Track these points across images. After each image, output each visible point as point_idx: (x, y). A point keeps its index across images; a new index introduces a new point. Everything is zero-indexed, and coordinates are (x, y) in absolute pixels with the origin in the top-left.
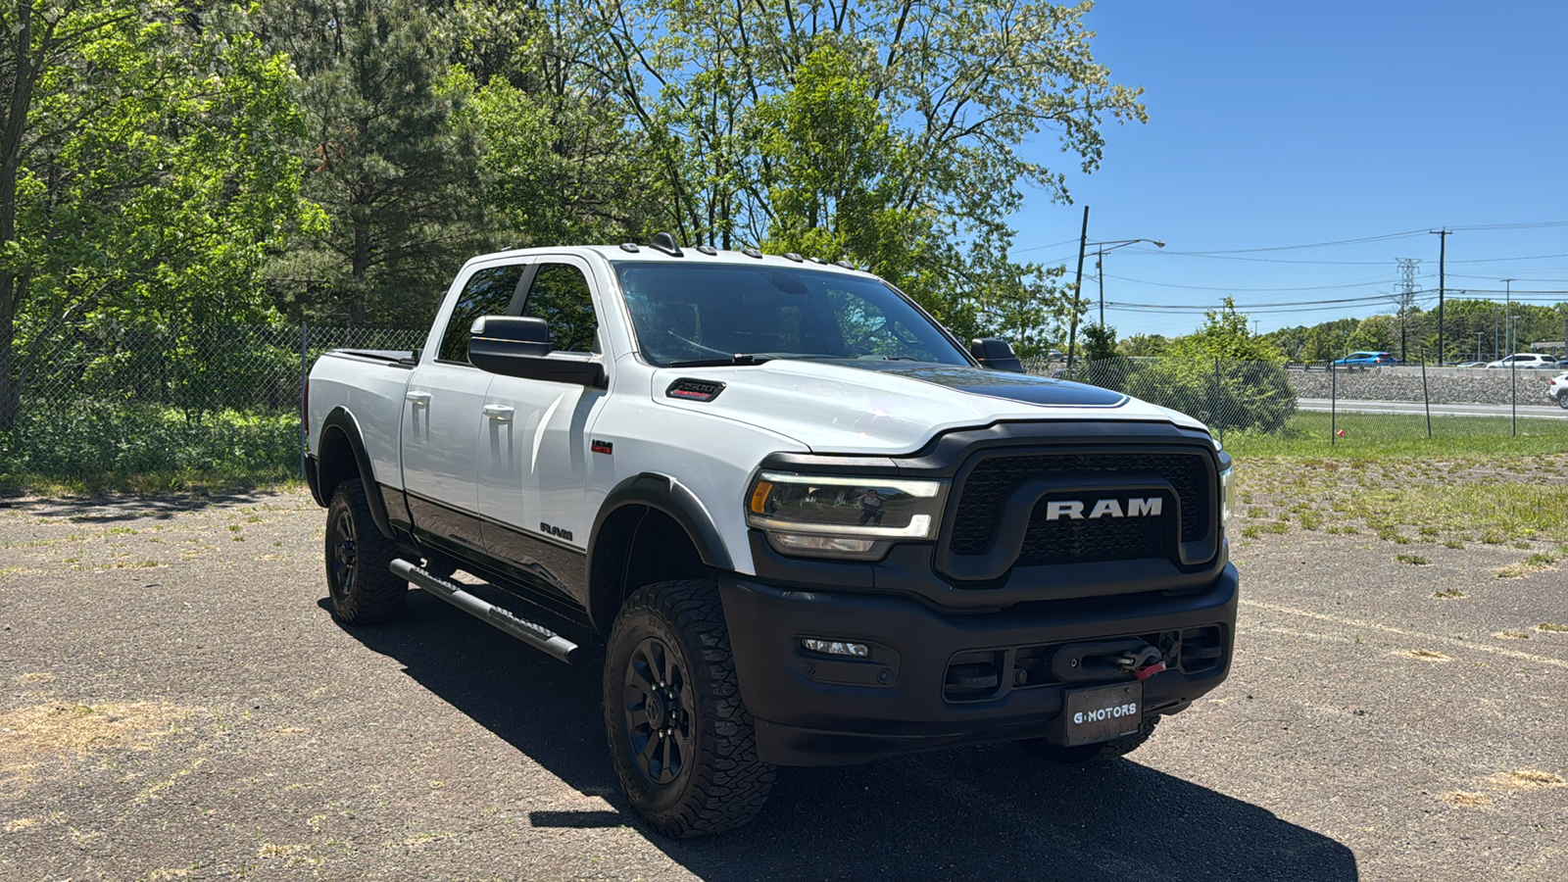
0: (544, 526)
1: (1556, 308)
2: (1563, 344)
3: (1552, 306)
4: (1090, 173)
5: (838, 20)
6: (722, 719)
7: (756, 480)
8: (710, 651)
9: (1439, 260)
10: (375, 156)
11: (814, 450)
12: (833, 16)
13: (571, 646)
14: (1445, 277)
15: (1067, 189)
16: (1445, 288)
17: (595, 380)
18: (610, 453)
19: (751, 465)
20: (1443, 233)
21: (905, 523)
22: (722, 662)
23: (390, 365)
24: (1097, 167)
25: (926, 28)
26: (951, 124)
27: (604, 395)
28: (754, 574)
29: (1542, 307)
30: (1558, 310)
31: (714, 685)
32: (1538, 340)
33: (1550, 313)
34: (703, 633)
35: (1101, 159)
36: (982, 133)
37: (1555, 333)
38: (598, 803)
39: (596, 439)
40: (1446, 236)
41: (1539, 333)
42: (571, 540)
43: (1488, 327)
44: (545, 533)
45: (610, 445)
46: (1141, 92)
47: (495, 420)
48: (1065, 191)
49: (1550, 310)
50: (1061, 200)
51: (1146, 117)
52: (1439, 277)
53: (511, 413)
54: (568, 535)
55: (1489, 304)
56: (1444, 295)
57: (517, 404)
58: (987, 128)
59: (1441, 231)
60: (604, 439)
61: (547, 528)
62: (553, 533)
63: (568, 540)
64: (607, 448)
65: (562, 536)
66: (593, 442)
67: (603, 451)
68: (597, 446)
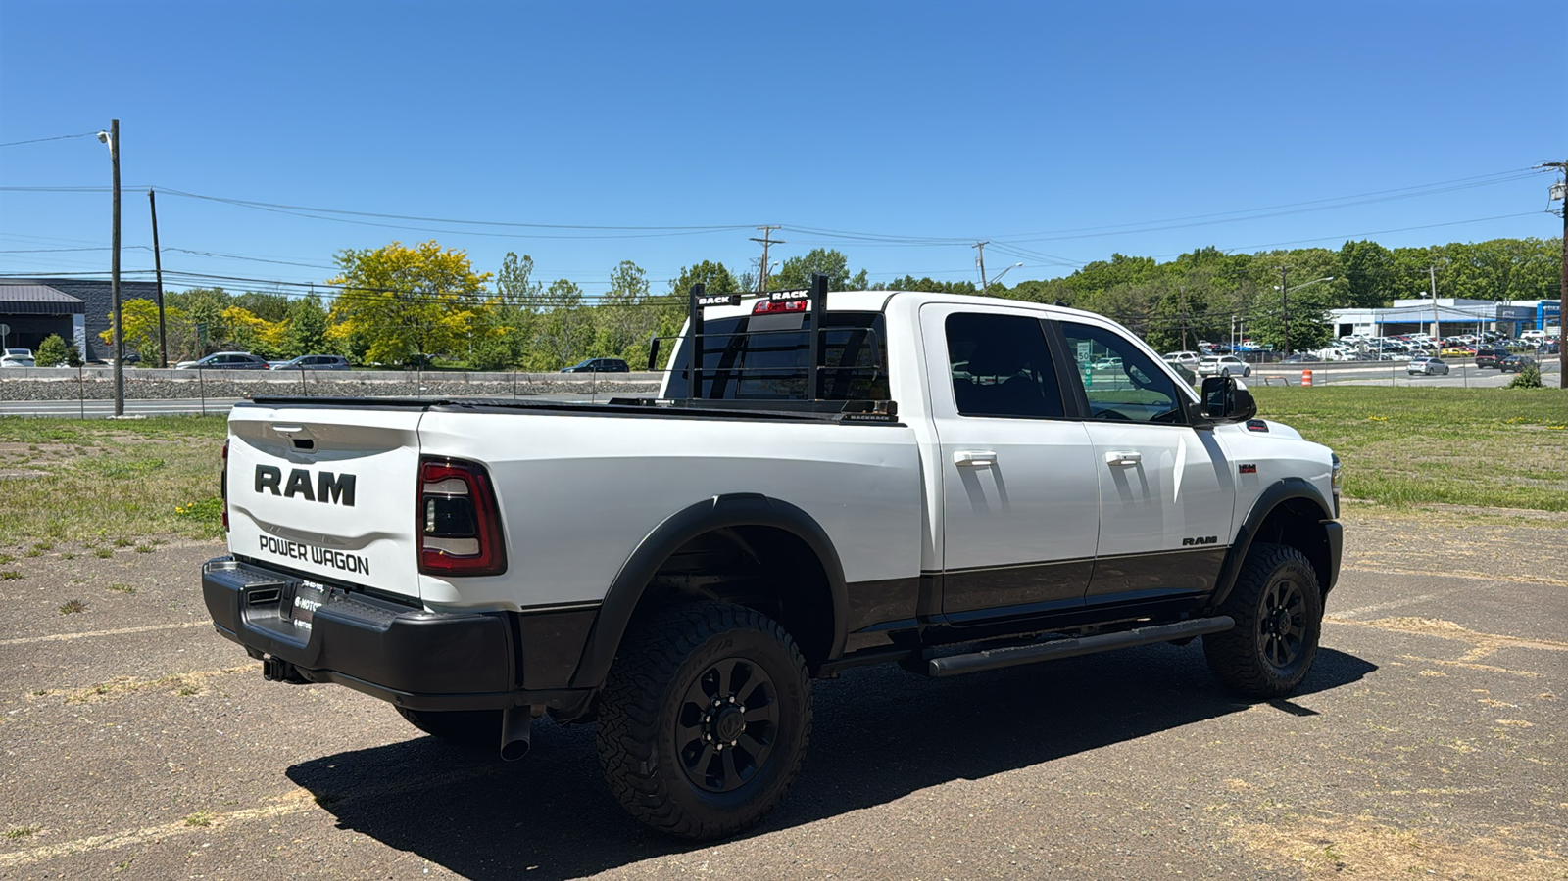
0: (1185, 542)
18: (1256, 472)
39: (1241, 464)
42: (1216, 542)
44: (1188, 546)
45: (1254, 466)
47: (1116, 466)
53: (1139, 457)
54: (1214, 540)
60: (1248, 464)
61: (1190, 541)
62: (1196, 543)
63: (1212, 544)
64: (1253, 469)
65: (1206, 543)
66: (1239, 466)
67: (1250, 472)
68: (1243, 469)
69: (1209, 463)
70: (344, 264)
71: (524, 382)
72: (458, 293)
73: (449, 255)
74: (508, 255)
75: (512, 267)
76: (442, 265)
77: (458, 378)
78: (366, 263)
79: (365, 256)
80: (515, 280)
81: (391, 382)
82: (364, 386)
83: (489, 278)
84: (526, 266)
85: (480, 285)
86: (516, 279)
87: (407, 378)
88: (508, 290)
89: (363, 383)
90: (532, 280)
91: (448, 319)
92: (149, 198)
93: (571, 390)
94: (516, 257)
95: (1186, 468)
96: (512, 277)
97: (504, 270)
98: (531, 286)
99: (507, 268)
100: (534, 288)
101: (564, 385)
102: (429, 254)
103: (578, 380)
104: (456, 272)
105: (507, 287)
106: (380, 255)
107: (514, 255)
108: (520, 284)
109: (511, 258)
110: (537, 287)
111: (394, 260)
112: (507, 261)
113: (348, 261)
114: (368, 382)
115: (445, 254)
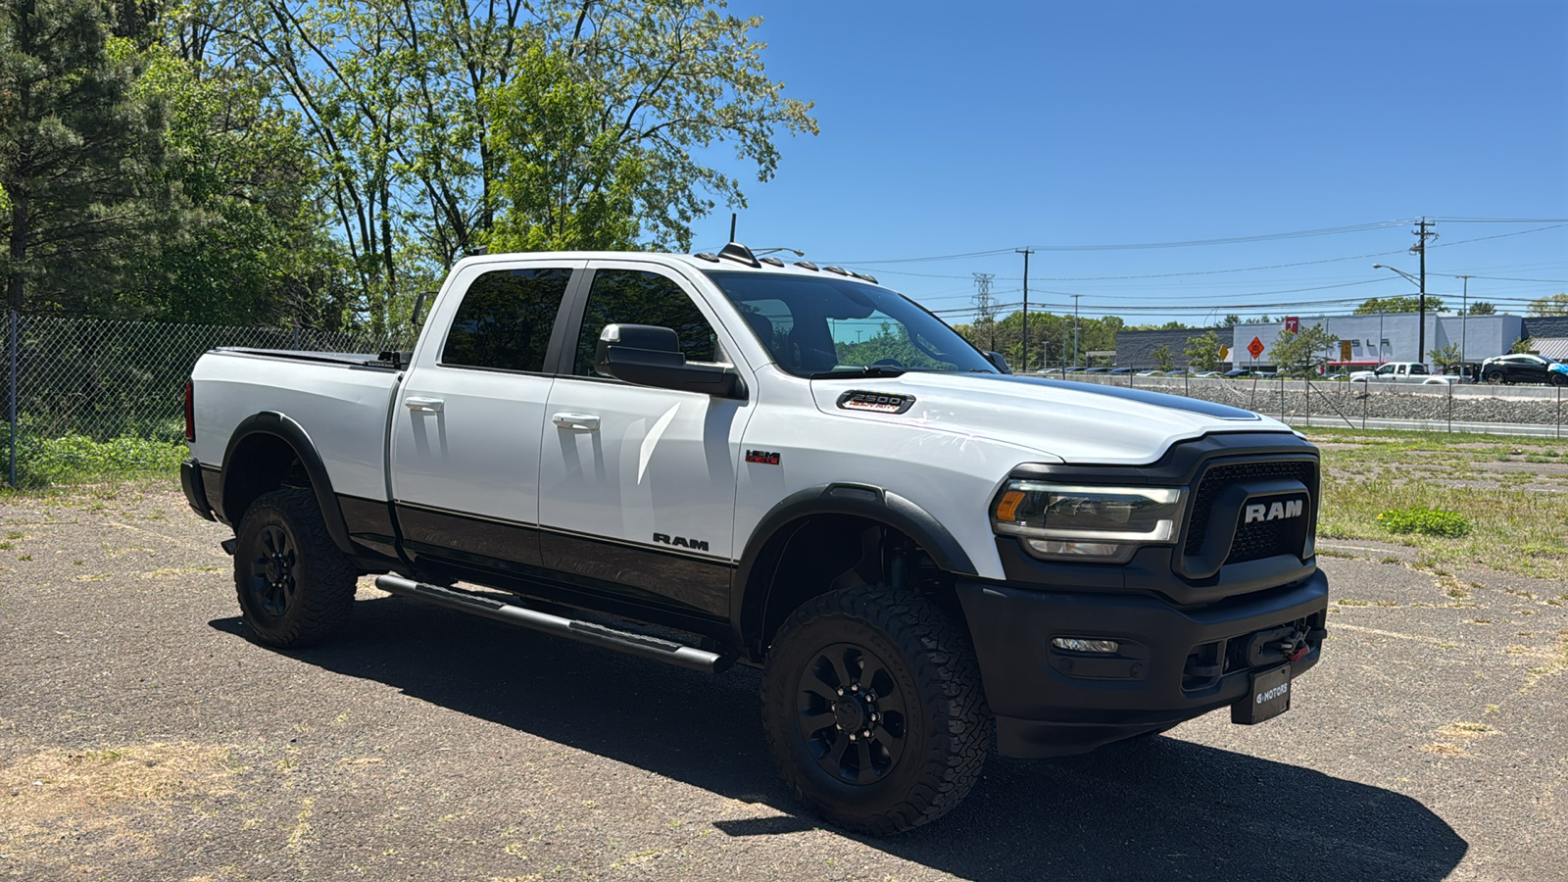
0: (657, 537)
1: (1103, 320)
2: (1114, 353)
3: (1100, 319)
4: (766, 181)
5: (513, 11)
6: (953, 718)
7: (1004, 488)
8: (934, 654)
9: (1023, 277)
10: (54, 119)
11: (1067, 461)
12: (507, 8)
13: (713, 657)
14: (1028, 292)
15: (742, 193)
16: (1028, 301)
17: (729, 390)
18: (778, 463)
19: (998, 476)
20: (1027, 252)
21: (1151, 528)
22: (946, 663)
23: (351, 368)
24: (773, 176)
25: (598, 27)
26: (627, 126)
27: (746, 405)
28: (1004, 578)
29: (1093, 320)
30: (1105, 323)
31: (945, 686)
32: (1090, 350)
33: (1099, 325)
34: (924, 636)
35: (776, 168)
36: (656, 136)
37: (1103, 343)
38: (760, 810)
39: (754, 451)
40: (1030, 254)
41: (1091, 342)
42: (707, 550)
43: (1050, 337)
44: (661, 543)
45: (776, 456)
46: (812, 106)
48: (739, 195)
49: (1098, 322)
50: (737, 204)
51: (818, 132)
52: (1023, 292)
53: (597, 422)
54: (705, 545)
56: (1027, 308)
57: (603, 413)
58: (664, 132)
59: (1025, 250)
60: (765, 450)
61: (666, 539)
62: (675, 543)
63: (701, 551)
64: (772, 458)
65: (691, 547)
66: (748, 452)
67: (765, 462)
68: (754, 457)
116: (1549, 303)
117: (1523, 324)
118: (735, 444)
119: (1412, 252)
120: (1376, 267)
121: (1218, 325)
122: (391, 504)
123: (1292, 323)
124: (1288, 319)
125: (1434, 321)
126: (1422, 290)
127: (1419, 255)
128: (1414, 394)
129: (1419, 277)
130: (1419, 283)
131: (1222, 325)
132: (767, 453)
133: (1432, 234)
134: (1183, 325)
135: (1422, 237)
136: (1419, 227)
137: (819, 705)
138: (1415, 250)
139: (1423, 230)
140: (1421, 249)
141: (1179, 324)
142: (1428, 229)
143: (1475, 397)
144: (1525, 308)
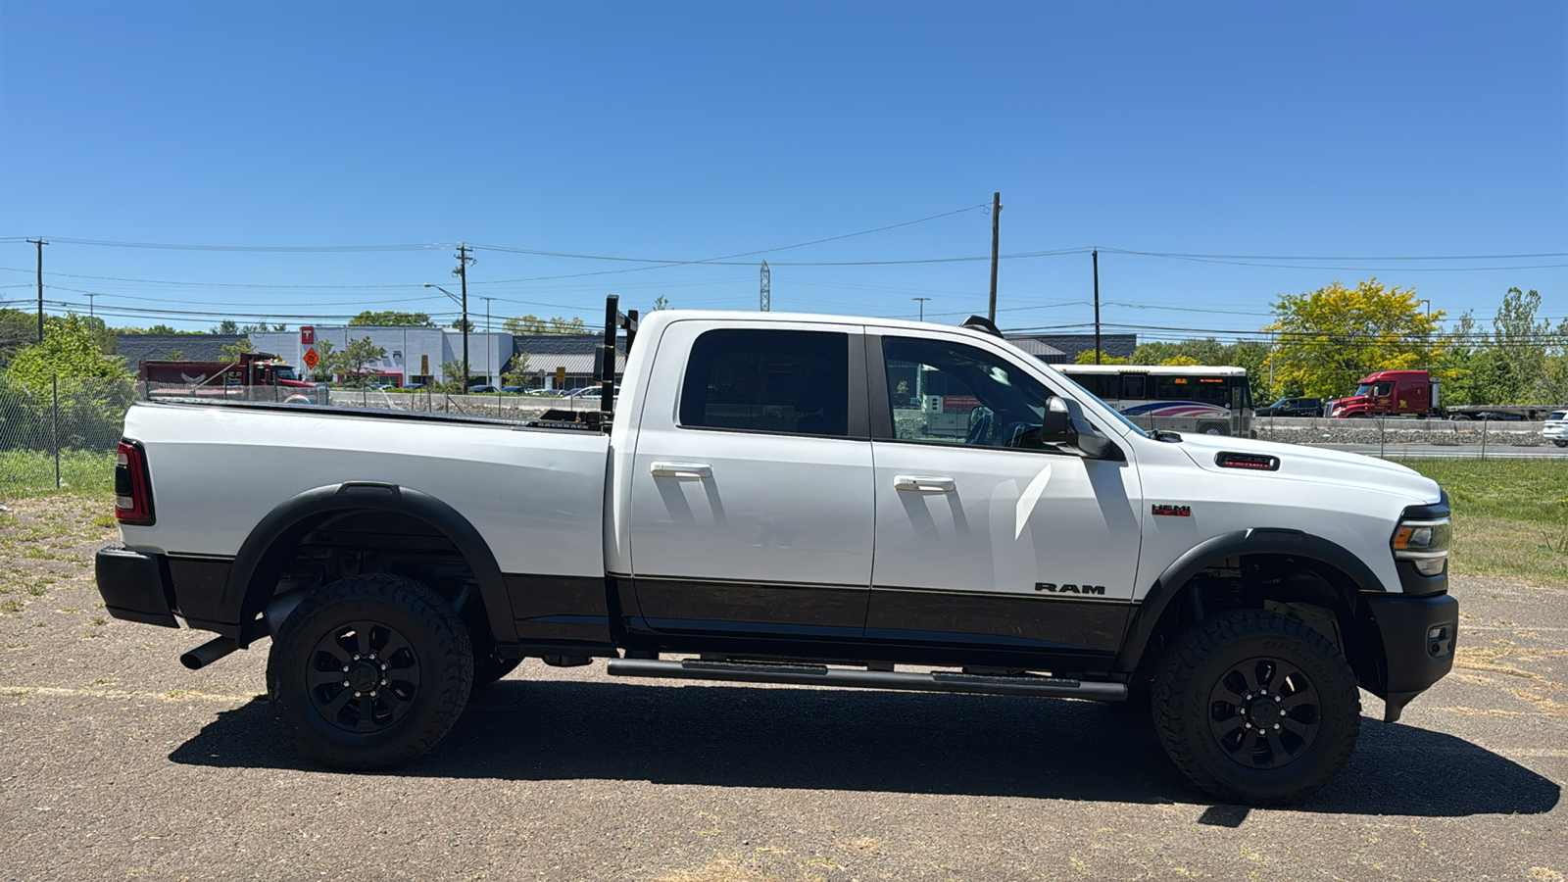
0: (1039, 586)
7: (1400, 526)
9: (37, 270)
14: (44, 288)
16: (44, 298)
17: (1105, 453)
18: (1189, 515)
19: (1388, 516)
20: (40, 243)
27: (1127, 465)
28: (1402, 591)
39: (1157, 504)
40: (43, 246)
42: (1103, 593)
44: (1045, 592)
45: (1186, 509)
47: (910, 490)
52: (37, 288)
53: (953, 484)
54: (1101, 590)
55: (19, 314)
56: (43, 307)
57: (957, 475)
60: (1173, 505)
62: (1063, 590)
63: (1096, 595)
64: (1184, 511)
65: (1083, 592)
66: (1154, 506)
67: (1176, 514)
68: (1161, 510)
69: (1093, 499)
70: (1281, 311)
71: (1449, 431)
72: (1405, 335)
73: (1394, 294)
74: (1510, 291)
75: (1514, 304)
76: (1385, 306)
77: (1370, 426)
78: (1301, 307)
79: (1301, 301)
80: (1516, 318)
81: (1295, 428)
82: (1263, 432)
83: (1440, 317)
84: (1531, 302)
85: (1434, 325)
86: (1518, 318)
87: (1312, 425)
88: (1508, 330)
89: (1263, 429)
90: (1538, 319)
91: (1386, 362)
92: (1092, 257)
93: (1504, 441)
94: (1520, 293)
95: (1041, 502)
96: (1513, 315)
97: (1503, 307)
98: (1536, 325)
99: (1508, 305)
100: (1540, 326)
101: (1498, 435)
102: (1370, 294)
103: (1518, 430)
104: (1401, 313)
105: (1506, 326)
106: (1317, 299)
107: (1516, 290)
108: (1522, 322)
109: (1513, 294)
110: (1543, 326)
111: (1332, 302)
112: (1509, 298)
113: (1284, 307)
114: (1268, 428)
115: (1389, 293)
116: (548, 325)
117: (514, 341)
118: (1136, 500)
119: (455, 275)
120: (427, 286)
121: (214, 331)
122: (612, 581)
123: (307, 333)
124: (303, 329)
125: (441, 336)
126: (465, 310)
127: (460, 278)
128: (485, 405)
129: (461, 297)
130: (462, 303)
131: (219, 331)
132: (1176, 507)
133: (471, 259)
134: (171, 329)
135: (463, 261)
136: (460, 252)
137: (1226, 712)
138: (457, 272)
139: (463, 254)
140: (462, 272)
141: (167, 327)
142: (467, 253)
143: (537, 408)
144: (502, 326)
